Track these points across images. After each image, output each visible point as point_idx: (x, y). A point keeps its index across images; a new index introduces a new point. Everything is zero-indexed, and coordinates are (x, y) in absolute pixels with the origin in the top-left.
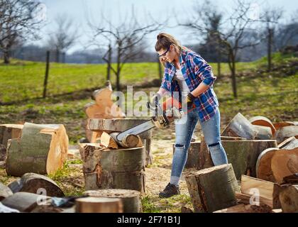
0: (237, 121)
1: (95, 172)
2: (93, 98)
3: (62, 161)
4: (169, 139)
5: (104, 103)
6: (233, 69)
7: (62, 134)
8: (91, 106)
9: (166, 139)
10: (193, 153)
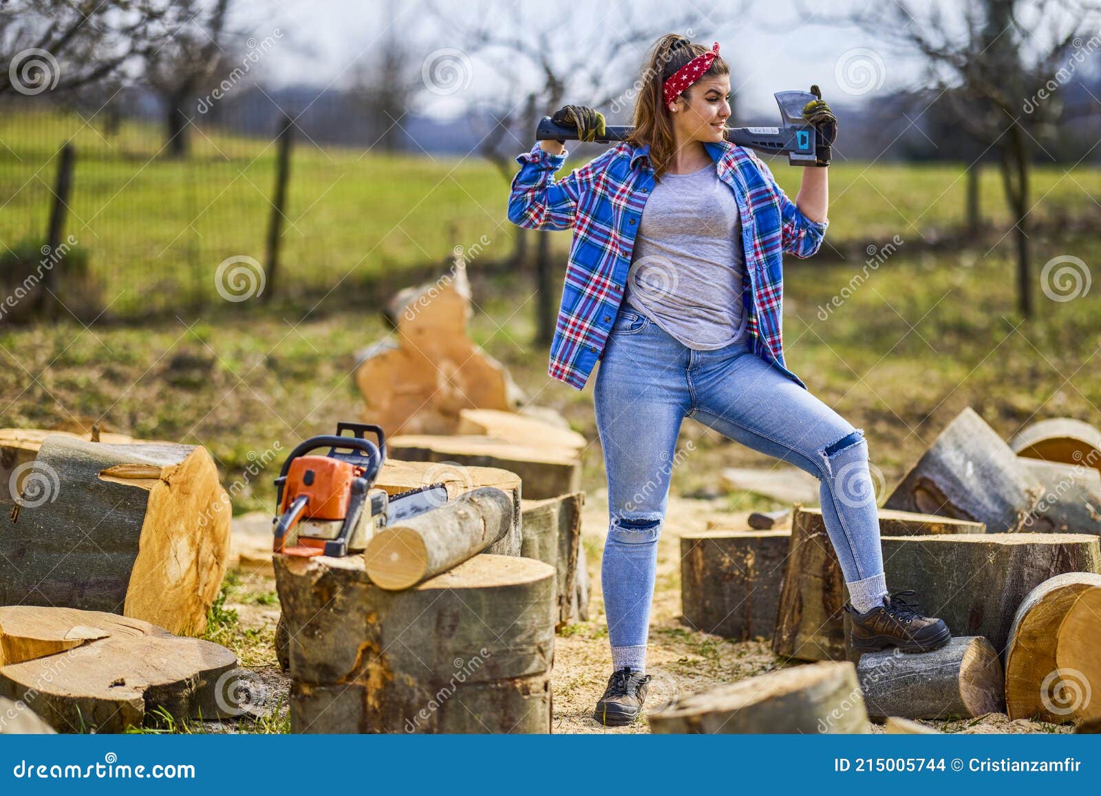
0: (959, 447)
1: (358, 682)
2: (390, 322)
3: (198, 601)
4: (709, 498)
5: (434, 346)
6: (1018, 202)
7: (198, 487)
8: (382, 358)
9: (699, 495)
10: (761, 579)
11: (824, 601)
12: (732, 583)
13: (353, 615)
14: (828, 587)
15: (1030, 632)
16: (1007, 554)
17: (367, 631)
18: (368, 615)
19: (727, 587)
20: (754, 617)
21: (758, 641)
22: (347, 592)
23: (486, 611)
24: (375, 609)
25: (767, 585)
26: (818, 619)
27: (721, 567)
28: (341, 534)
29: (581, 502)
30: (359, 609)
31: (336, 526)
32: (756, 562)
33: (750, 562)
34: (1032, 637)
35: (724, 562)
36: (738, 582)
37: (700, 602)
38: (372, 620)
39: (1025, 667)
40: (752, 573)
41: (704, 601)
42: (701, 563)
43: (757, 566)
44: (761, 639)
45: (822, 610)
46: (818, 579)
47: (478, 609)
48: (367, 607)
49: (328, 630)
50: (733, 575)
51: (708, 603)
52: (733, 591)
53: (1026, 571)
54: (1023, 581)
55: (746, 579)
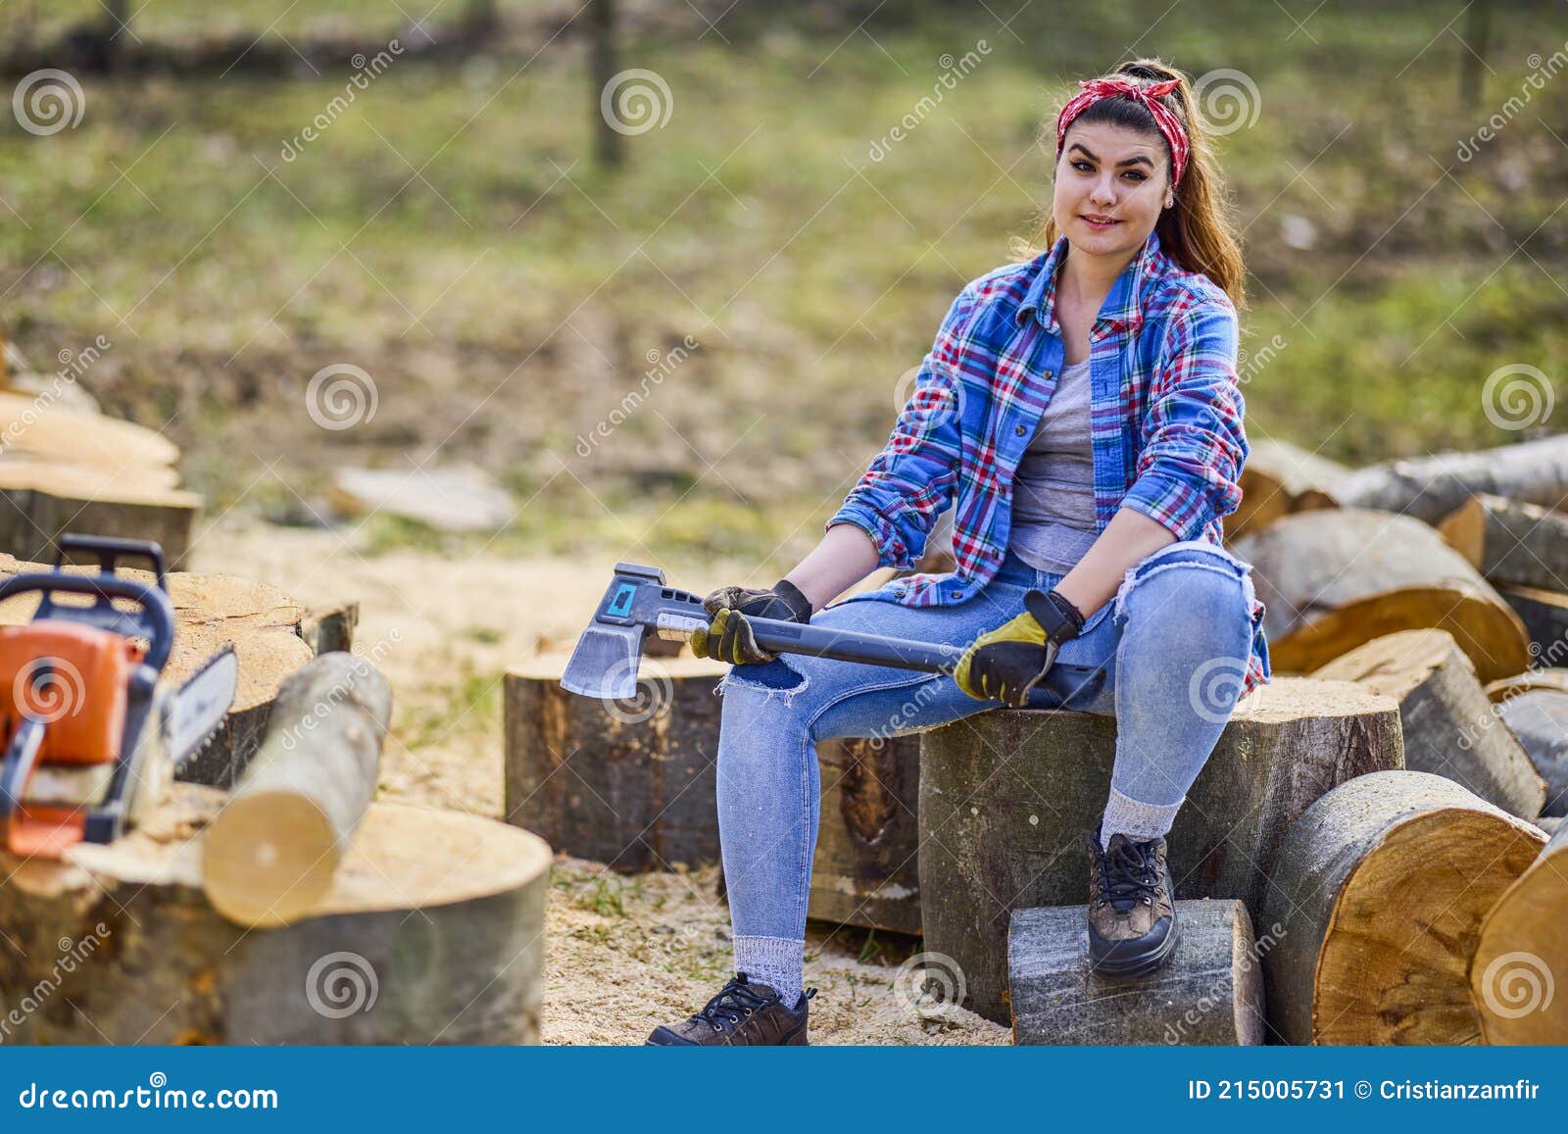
10: (682, 756)
11: (844, 809)
12: (626, 764)
13: (163, 977)
14: (852, 783)
15: (1360, 903)
16: (1270, 740)
17: (191, 1009)
18: (194, 975)
19: (615, 771)
20: (669, 827)
21: (675, 871)
22: (151, 927)
23: (438, 953)
24: (212, 963)
25: (693, 766)
26: (832, 843)
27: (604, 735)
28: (113, 793)
29: (353, 622)
30: (177, 964)
31: (102, 775)
32: (673, 725)
33: (662, 726)
34: (1365, 914)
35: (611, 725)
36: (638, 762)
37: (560, 799)
38: (205, 985)
39: (1350, 969)
40: (665, 745)
41: (567, 797)
42: (562, 726)
43: (675, 733)
44: (681, 866)
45: (841, 827)
46: (833, 769)
47: (423, 950)
48: (193, 959)
49: (105, 1010)
50: (627, 749)
51: (576, 801)
52: (628, 779)
53: (1296, 768)
54: (1290, 788)
55: (654, 756)
